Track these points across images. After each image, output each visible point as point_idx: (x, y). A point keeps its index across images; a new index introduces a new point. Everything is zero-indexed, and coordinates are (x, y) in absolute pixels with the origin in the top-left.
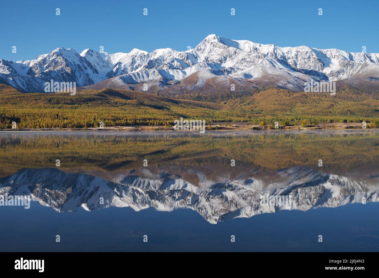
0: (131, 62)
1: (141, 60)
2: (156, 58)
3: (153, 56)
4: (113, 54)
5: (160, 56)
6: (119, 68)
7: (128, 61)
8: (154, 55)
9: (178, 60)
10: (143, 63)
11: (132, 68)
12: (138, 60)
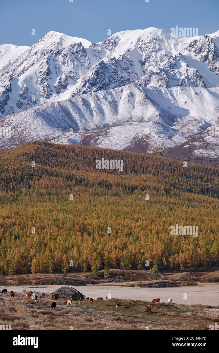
0: (44, 70)
1: (72, 63)
3: (108, 52)
5: (128, 51)
6: (13, 88)
7: (37, 66)
8: (110, 47)
10: (80, 73)
11: (48, 87)
12: (64, 63)
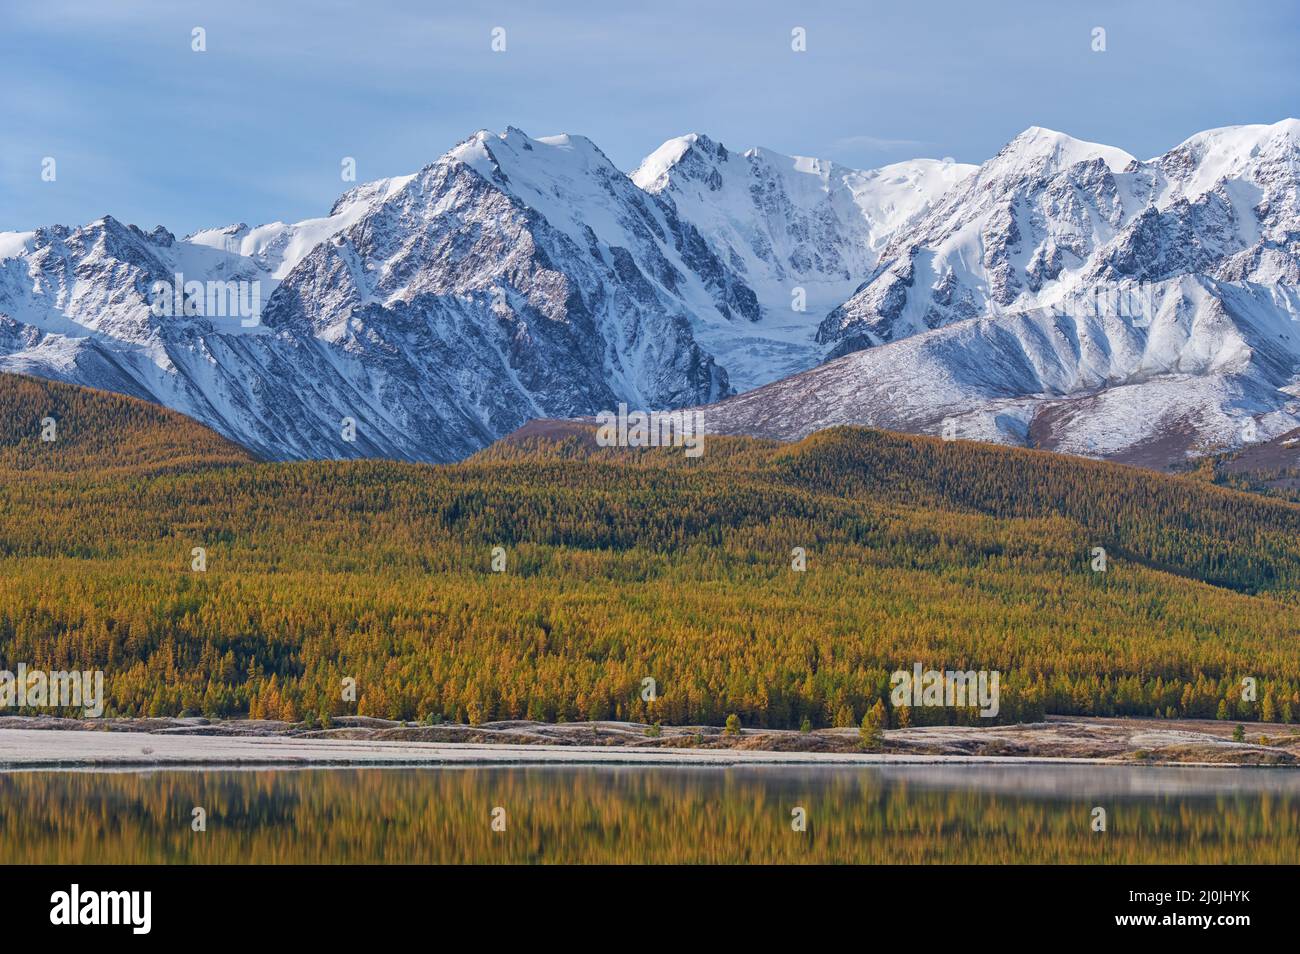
0: (1002, 230)
1: (1076, 212)
2: (1193, 193)
3: (1173, 185)
4: (868, 174)
5: (1225, 182)
6: (917, 278)
7: (985, 219)
8: (1180, 172)
10: (1095, 238)
11: (1010, 275)
12: (1055, 212)
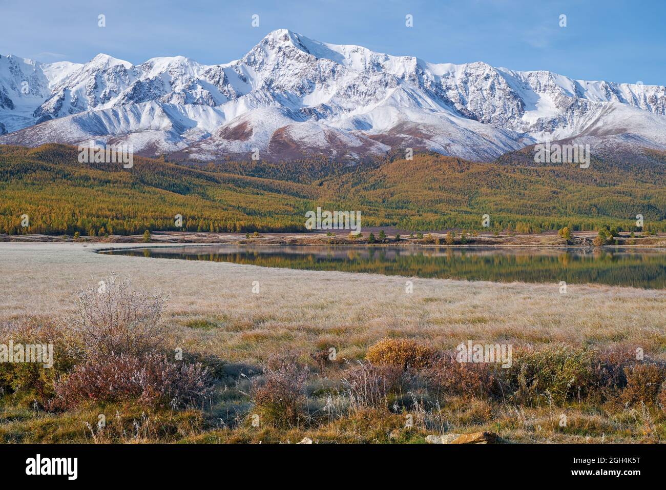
0: (92, 84)
1: (115, 80)
2: (151, 76)
3: (145, 74)
4: (48, 65)
5: (161, 73)
6: (65, 98)
7: (87, 81)
8: (147, 70)
9: (204, 85)
10: (121, 88)
11: (95, 98)
12: (109, 80)
